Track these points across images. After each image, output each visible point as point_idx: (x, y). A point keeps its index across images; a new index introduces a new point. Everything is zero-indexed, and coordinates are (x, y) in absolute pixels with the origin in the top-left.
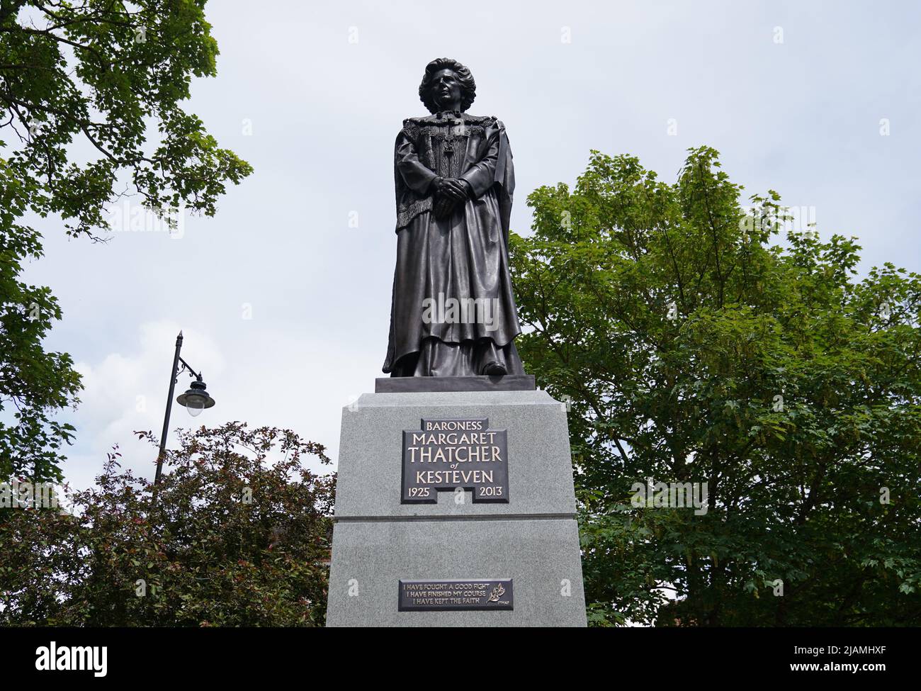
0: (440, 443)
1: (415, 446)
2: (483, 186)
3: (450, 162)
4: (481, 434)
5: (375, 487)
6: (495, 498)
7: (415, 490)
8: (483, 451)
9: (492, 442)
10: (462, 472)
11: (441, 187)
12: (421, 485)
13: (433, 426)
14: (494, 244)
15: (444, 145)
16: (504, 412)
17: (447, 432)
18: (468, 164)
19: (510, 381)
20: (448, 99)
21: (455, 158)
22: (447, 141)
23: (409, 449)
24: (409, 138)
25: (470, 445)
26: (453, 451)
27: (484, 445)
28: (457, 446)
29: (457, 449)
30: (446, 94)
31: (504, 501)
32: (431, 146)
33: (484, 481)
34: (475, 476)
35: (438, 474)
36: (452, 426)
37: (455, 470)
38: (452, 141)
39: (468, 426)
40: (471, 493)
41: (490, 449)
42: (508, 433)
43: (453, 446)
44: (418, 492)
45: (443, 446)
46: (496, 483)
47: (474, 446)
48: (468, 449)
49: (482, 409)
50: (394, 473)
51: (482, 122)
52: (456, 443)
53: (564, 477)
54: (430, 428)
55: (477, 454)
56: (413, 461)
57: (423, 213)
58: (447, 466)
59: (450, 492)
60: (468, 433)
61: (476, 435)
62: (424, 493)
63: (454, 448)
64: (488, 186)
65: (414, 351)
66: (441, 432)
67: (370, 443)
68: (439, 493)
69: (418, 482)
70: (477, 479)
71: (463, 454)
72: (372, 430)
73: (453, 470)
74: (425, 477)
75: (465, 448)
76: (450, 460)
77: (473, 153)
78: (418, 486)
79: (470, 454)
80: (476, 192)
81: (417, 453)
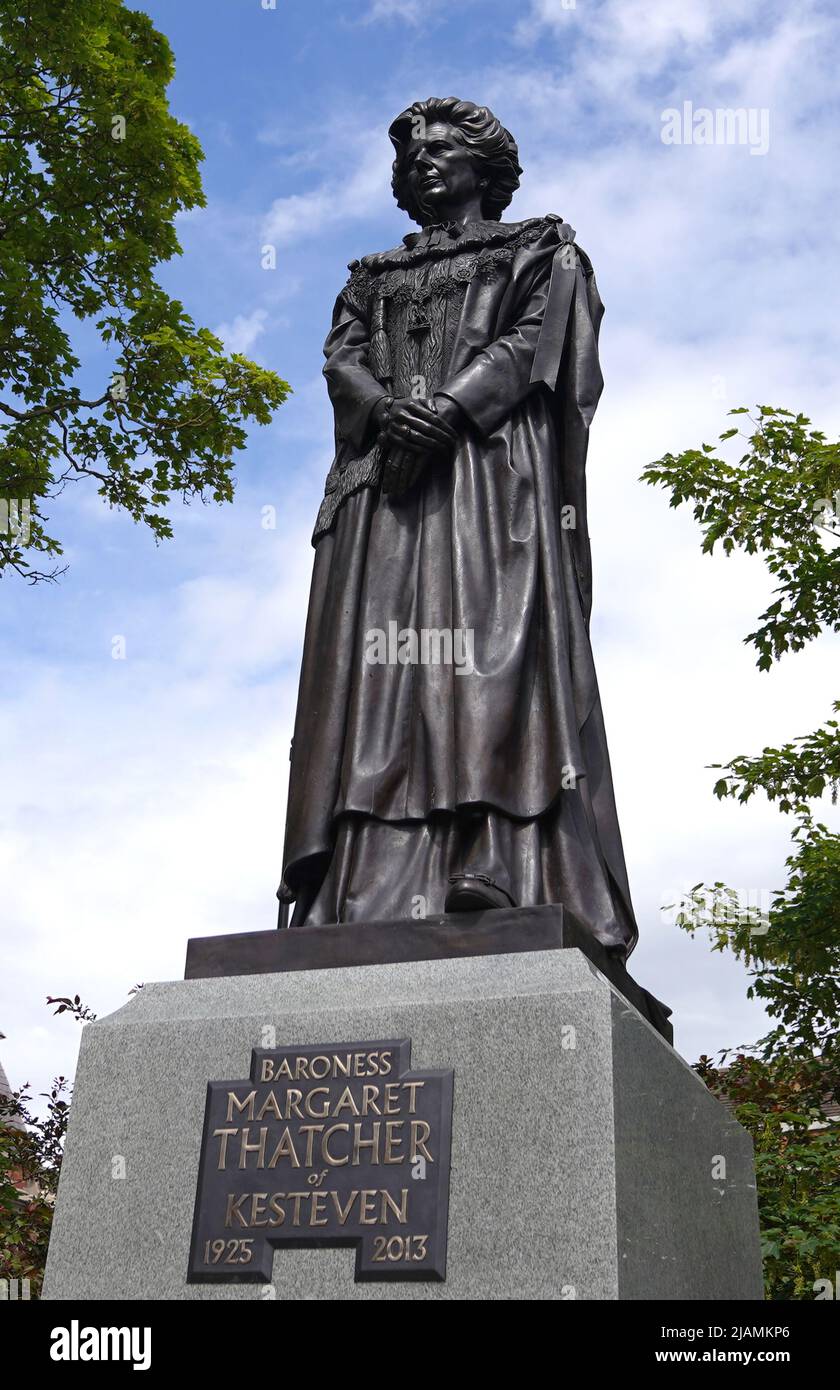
0: (289, 1115)
1: (230, 1125)
2: (498, 402)
3: (421, 355)
4: (388, 1086)
5: (133, 1237)
6: (406, 1267)
7: (219, 1245)
8: (389, 1132)
9: (413, 1109)
10: (334, 1193)
11: (387, 423)
12: (235, 1231)
13: (275, 1069)
14: (520, 548)
15: (410, 315)
16: (452, 1021)
17: (304, 1084)
18: (465, 352)
19: (499, 924)
20: (440, 194)
21: (432, 341)
22: (416, 302)
23: (217, 1132)
24: (352, 310)
25: (357, 1119)
26: (319, 1135)
27: (394, 1117)
28: (328, 1122)
29: (326, 1129)
30: (434, 185)
31: (434, 1276)
32: (381, 321)
33: (384, 1220)
34: (365, 1206)
35: (277, 1200)
36: (320, 1067)
37: (318, 1189)
38: (427, 301)
39: (357, 1064)
40: (353, 1252)
41: (407, 1127)
42: (458, 1081)
43: (319, 1121)
44: (227, 1251)
45: (294, 1122)
46: (414, 1225)
47: (368, 1119)
48: (352, 1128)
49: (399, 1018)
50: (179, 1200)
51: (514, 237)
52: (326, 1113)
53: (593, 1203)
54: (267, 1074)
55: (375, 1141)
56: (222, 1165)
57: (354, 493)
58: (299, 1179)
59: (303, 1251)
60: (355, 1083)
61: (376, 1089)
62: (239, 1254)
63: (320, 1127)
64: (515, 398)
65: (315, 850)
66: (294, 1084)
67: (133, 1119)
68: (277, 1253)
69: (229, 1223)
70: (370, 1214)
71: (342, 1142)
72: (141, 1083)
73: (312, 1188)
74: (246, 1208)
75: (346, 1126)
76: (309, 1162)
77: (480, 321)
78: (228, 1234)
79: (359, 1142)
80: (477, 419)
81: (234, 1142)
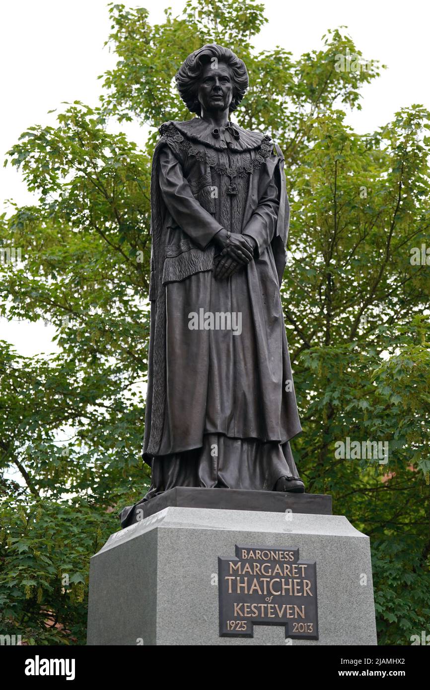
0: (255, 573)
1: (231, 575)
3: (232, 207)
4: (293, 566)
5: (194, 618)
6: (306, 634)
7: (233, 623)
8: (295, 584)
9: (303, 576)
10: (277, 606)
11: (228, 245)
12: (239, 618)
13: (248, 554)
15: (226, 183)
16: (314, 542)
17: (261, 562)
18: (251, 212)
19: (309, 500)
21: (239, 202)
22: (229, 177)
23: (226, 578)
25: (283, 577)
26: (268, 583)
27: (296, 578)
28: (272, 577)
29: (271, 580)
31: (314, 637)
33: (296, 617)
34: (288, 611)
35: (255, 607)
36: (266, 555)
37: (270, 604)
38: (235, 178)
39: (281, 556)
40: (284, 628)
41: (302, 582)
42: (317, 566)
43: (267, 577)
44: (236, 625)
45: (258, 577)
46: (307, 619)
47: (287, 578)
48: (281, 581)
49: (293, 537)
50: (212, 604)
52: (270, 574)
53: (368, 616)
54: (245, 556)
55: (290, 587)
56: (230, 591)
57: (202, 272)
58: (262, 599)
59: (265, 626)
60: (281, 563)
61: (288, 566)
62: (241, 627)
63: (269, 579)
65: (196, 446)
66: (256, 561)
67: (187, 569)
68: (254, 626)
69: (236, 615)
70: (291, 614)
71: (277, 586)
72: (188, 554)
73: (267, 603)
74: (242, 609)
75: (278, 580)
76: (265, 593)
77: (255, 196)
78: (236, 619)
79: (284, 587)
81: (234, 582)
